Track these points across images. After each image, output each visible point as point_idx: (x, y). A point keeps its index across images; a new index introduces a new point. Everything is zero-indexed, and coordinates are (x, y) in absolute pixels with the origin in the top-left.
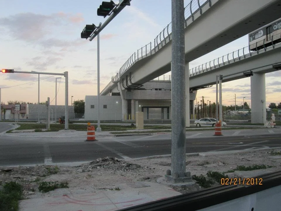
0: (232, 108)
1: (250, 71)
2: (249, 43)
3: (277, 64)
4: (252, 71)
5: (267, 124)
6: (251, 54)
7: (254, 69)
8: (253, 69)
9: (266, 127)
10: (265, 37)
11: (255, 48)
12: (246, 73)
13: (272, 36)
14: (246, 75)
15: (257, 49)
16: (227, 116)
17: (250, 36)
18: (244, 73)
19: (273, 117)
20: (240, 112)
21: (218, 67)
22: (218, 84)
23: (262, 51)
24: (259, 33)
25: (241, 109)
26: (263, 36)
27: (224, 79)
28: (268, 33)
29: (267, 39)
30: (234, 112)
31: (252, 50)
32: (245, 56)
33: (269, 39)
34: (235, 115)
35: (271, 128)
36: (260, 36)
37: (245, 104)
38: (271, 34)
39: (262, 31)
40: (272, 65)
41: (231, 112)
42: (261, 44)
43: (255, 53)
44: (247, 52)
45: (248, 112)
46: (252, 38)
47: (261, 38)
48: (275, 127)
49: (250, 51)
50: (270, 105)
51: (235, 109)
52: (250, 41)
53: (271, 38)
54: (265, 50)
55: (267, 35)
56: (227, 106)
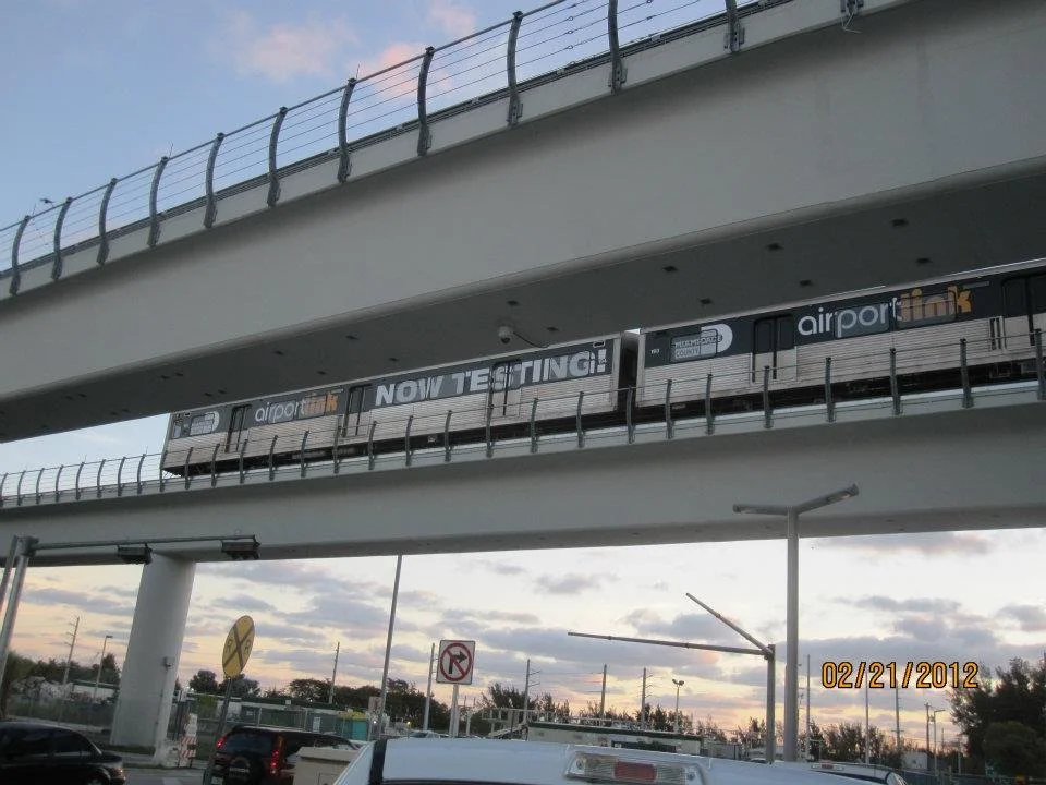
0: (51, 672)
1: (143, 546)
2: (166, 446)
3: (239, 541)
4: (150, 546)
5: (164, 752)
6: (162, 483)
7: (158, 541)
8: (154, 541)
9: (157, 764)
10: (223, 436)
11: (183, 467)
12: (126, 549)
13: (246, 442)
14: (127, 556)
15: (186, 470)
16: (26, 702)
17: (174, 421)
18: (119, 549)
19: (192, 726)
20: (80, 689)
21: (33, 503)
22: (13, 570)
23: (202, 482)
24: (207, 418)
25: (90, 678)
26: (218, 430)
27: (39, 553)
28: (236, 426)
29: (228, 448)
30: (56, 690)
31: (168, 470)
32: (140, 485)
33: (233, 447)
34: (59, 701)
35: (178, 768)
36: (207, 430)
37: (108, 662)
38: (245, 434)
39: (217, 416)
40: (221, 539)
41: (45, 685)
42: (204, 456)
43: (176, 482)
44: (152, 472)
45: (108, 693)
46: (180, 429)
47: (208, 437)
48: (190, 767)
49: (161, 474)
50: (195, 677)
51: (66, 677)
52: (170, 437)
53: (241, 446)
54: (214, 481)
55: (231, 432)
56: (35, 660)
